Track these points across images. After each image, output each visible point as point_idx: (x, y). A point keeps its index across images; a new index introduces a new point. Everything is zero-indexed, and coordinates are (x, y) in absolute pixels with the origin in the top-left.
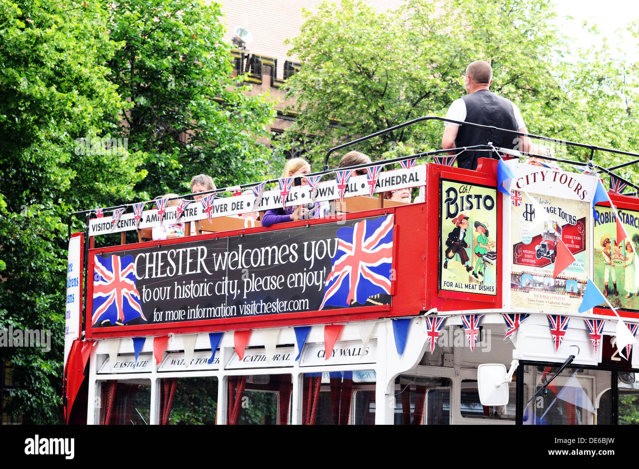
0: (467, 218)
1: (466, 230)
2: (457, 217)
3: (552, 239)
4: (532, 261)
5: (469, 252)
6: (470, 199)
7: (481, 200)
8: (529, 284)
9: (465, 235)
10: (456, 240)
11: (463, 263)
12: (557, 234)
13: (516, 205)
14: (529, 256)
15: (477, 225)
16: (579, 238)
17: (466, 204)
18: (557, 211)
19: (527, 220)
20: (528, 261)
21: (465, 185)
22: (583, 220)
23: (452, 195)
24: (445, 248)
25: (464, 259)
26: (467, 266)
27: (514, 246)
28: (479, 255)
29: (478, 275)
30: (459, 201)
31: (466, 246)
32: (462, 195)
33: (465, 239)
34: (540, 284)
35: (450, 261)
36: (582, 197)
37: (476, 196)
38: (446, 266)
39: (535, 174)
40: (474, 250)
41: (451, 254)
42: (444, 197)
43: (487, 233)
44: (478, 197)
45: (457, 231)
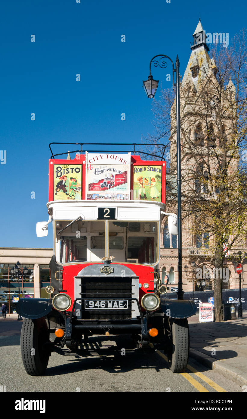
0: (66, 177)
1: (66, 181)
2: (61, 177)
3: (109, 180)
4: (98, 189)
5: (67, 188)
6: (68, 170)
7: (74, 170)
8: (97, 197)
9: (65, 182)
10: (61, 185)
11: (64, 192)
12: (112, 178)
13: (90, 170)
14: (97, 187)
15: (71, 179)
16: (124, 179)
17: (66, 171)
18: (112, 170)
19: (96, 174)
20: (96, 189)
21: (66, 165)
22: (126, 172)
23: (59, 169)
24: (55, 188)
25: (65, 191)
26: (67, 194)
27: (89, 185)
28: (72, 189)
29: (72, 196)
30: (62, 171)
31: (66, 186)
32: (64, 169)
33: (65, 184)
34: (103, 197)
35: (58, 193)
36: (124, 163)
37: (71, 169)
38: (56, 194)
39: (97, 157)
40: (70, 187)
41: (58, 190)
42: (55, 170)
43: (76, 181)
44: (72, 169)
45: (61, 182)
